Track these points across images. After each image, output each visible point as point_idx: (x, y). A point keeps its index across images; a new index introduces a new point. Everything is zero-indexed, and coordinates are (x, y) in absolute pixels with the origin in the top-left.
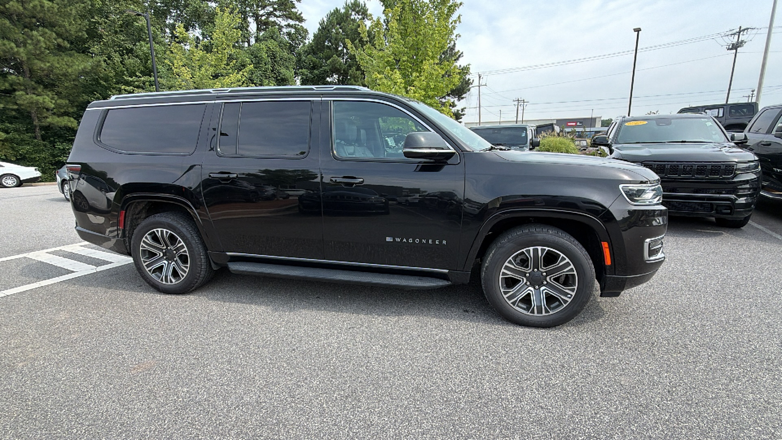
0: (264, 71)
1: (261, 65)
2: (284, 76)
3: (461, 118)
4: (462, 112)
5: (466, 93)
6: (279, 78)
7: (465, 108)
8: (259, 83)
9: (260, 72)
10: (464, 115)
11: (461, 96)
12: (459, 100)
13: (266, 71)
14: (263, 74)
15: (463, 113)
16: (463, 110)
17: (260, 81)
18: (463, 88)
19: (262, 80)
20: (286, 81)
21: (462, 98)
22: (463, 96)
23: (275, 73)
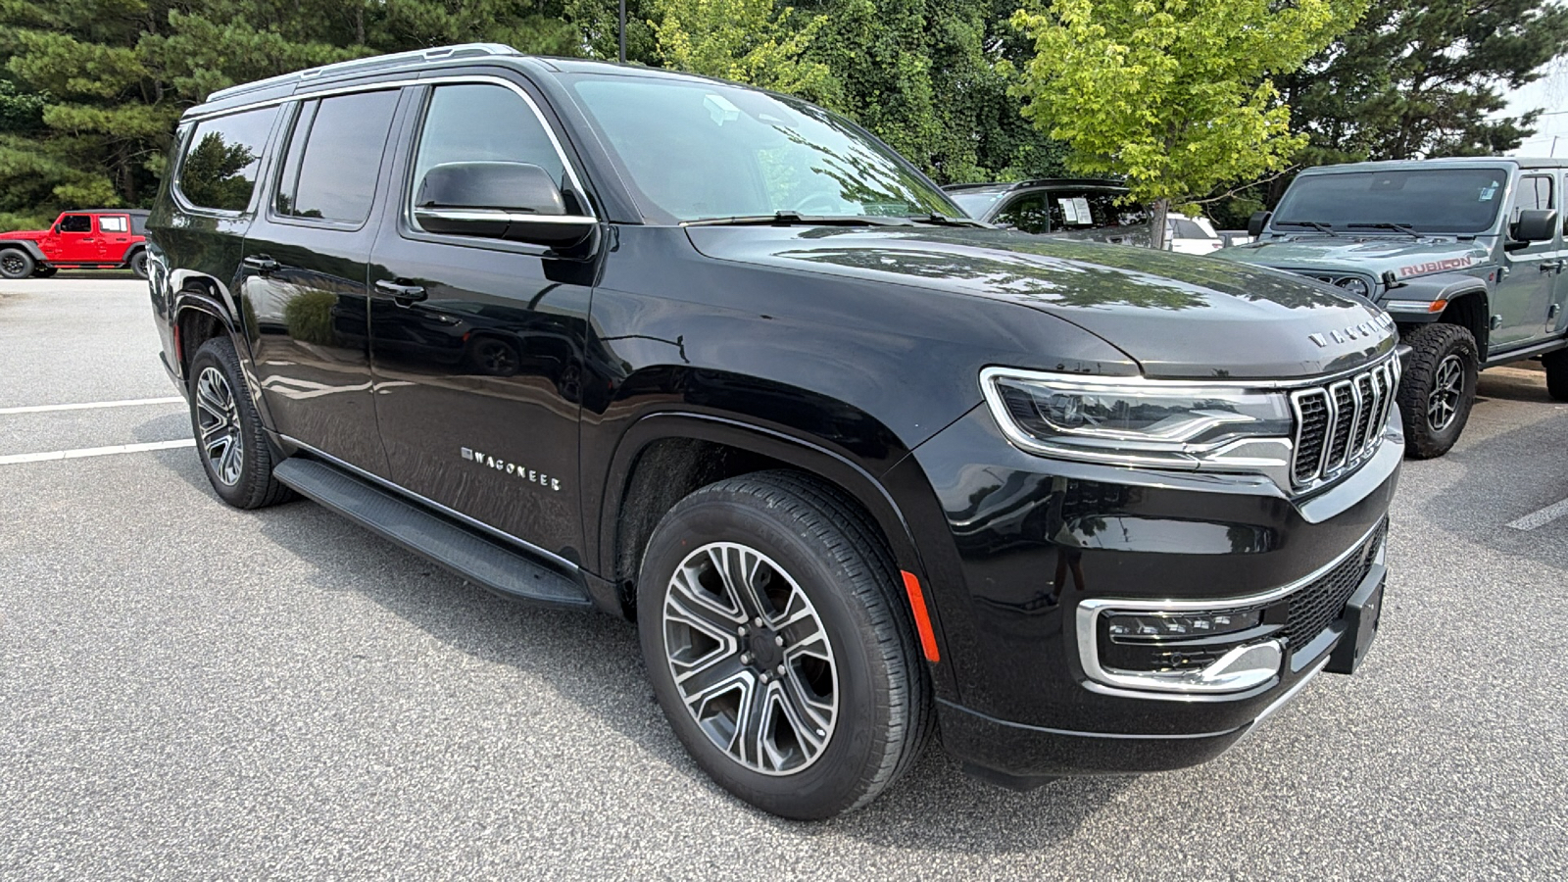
0: (905, 30)
1: (899, 16)
2: (953, 39)
3: (1517, 146)
4: (1523, 124)
5: (1547, 59)
6: (941, 45)
7: (1541, 111)
8: (890, 60)
9: (896, 33)
10: (1529, 134)
11: (1524, 70)
12: (1515, 83)
13: (911, 30)
14: (902, 37)
15: (1528, 127)
16: (1528, 118)
17: (892, 57)
18: (1535, 44)
19: (897, 53)
20: (956, 53)
21: (1532, 78)
22: (1532, 72)
23: (934, 35)
